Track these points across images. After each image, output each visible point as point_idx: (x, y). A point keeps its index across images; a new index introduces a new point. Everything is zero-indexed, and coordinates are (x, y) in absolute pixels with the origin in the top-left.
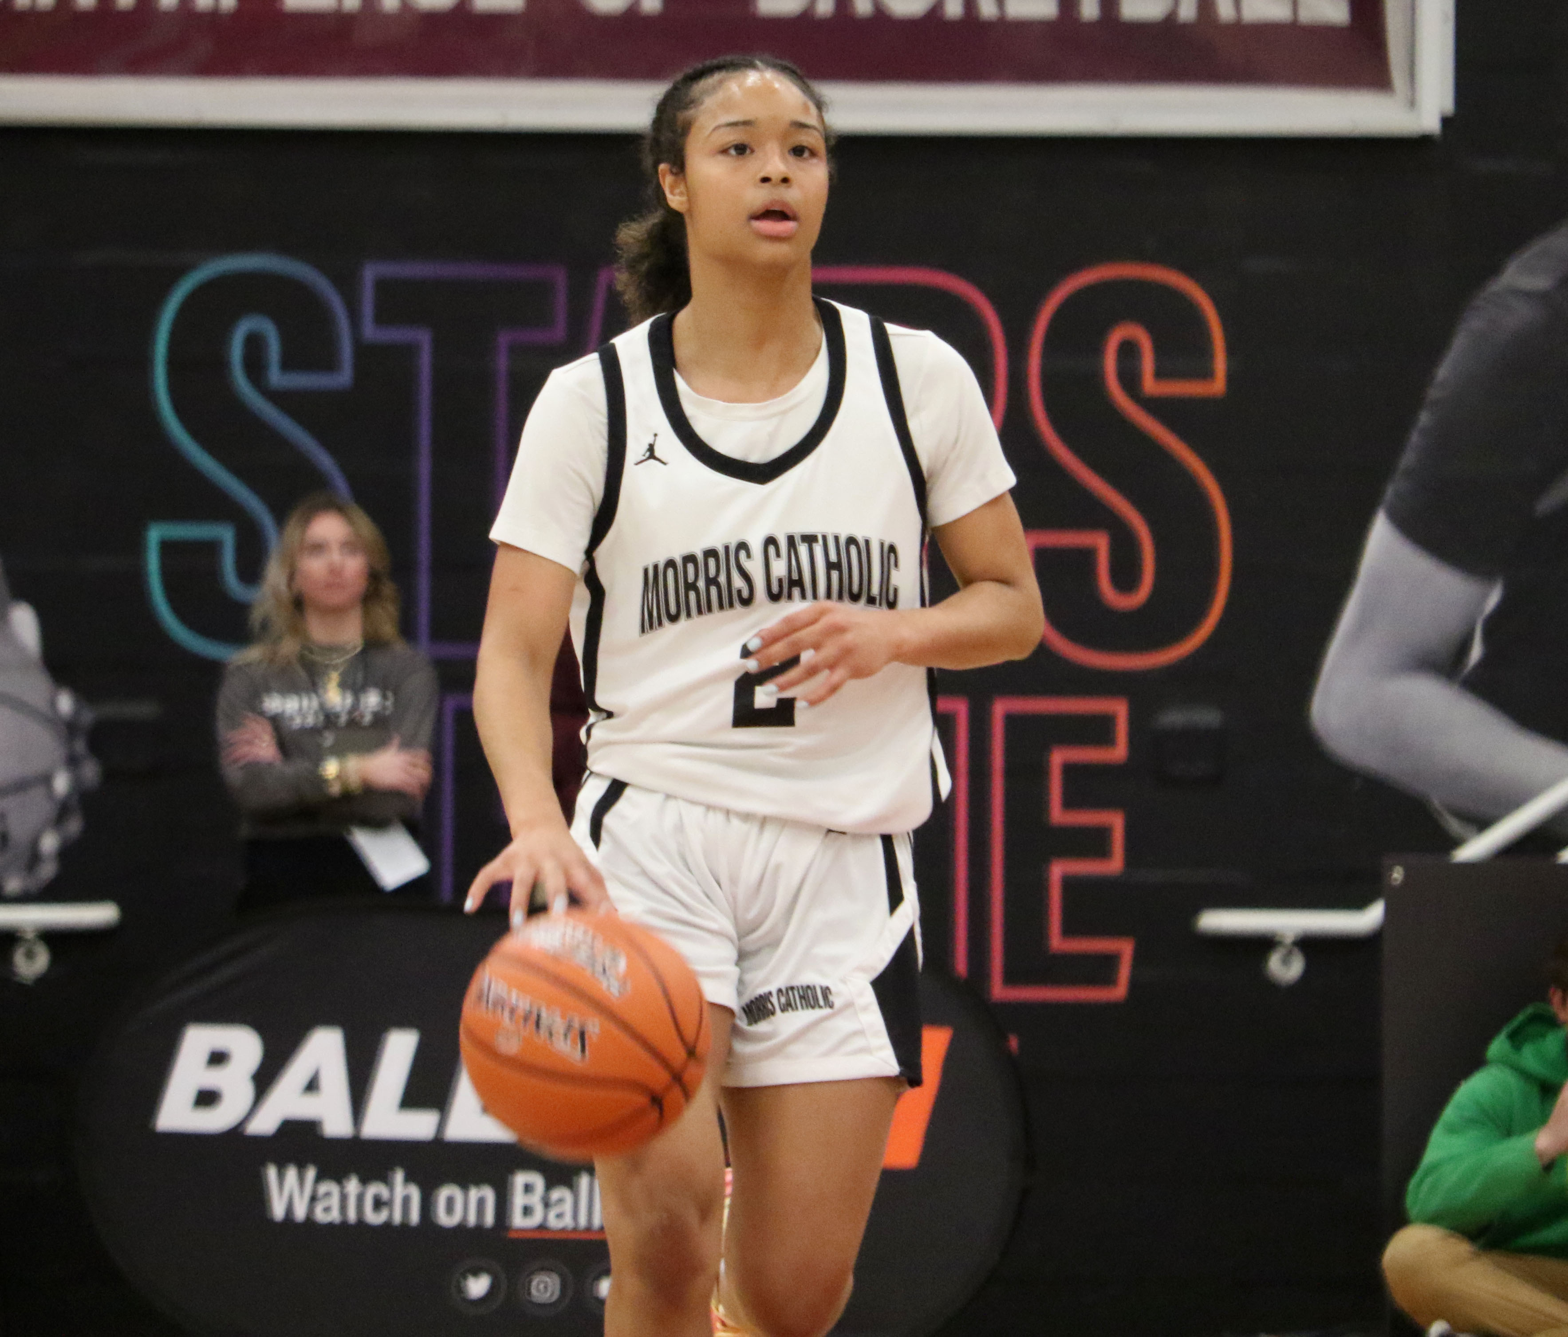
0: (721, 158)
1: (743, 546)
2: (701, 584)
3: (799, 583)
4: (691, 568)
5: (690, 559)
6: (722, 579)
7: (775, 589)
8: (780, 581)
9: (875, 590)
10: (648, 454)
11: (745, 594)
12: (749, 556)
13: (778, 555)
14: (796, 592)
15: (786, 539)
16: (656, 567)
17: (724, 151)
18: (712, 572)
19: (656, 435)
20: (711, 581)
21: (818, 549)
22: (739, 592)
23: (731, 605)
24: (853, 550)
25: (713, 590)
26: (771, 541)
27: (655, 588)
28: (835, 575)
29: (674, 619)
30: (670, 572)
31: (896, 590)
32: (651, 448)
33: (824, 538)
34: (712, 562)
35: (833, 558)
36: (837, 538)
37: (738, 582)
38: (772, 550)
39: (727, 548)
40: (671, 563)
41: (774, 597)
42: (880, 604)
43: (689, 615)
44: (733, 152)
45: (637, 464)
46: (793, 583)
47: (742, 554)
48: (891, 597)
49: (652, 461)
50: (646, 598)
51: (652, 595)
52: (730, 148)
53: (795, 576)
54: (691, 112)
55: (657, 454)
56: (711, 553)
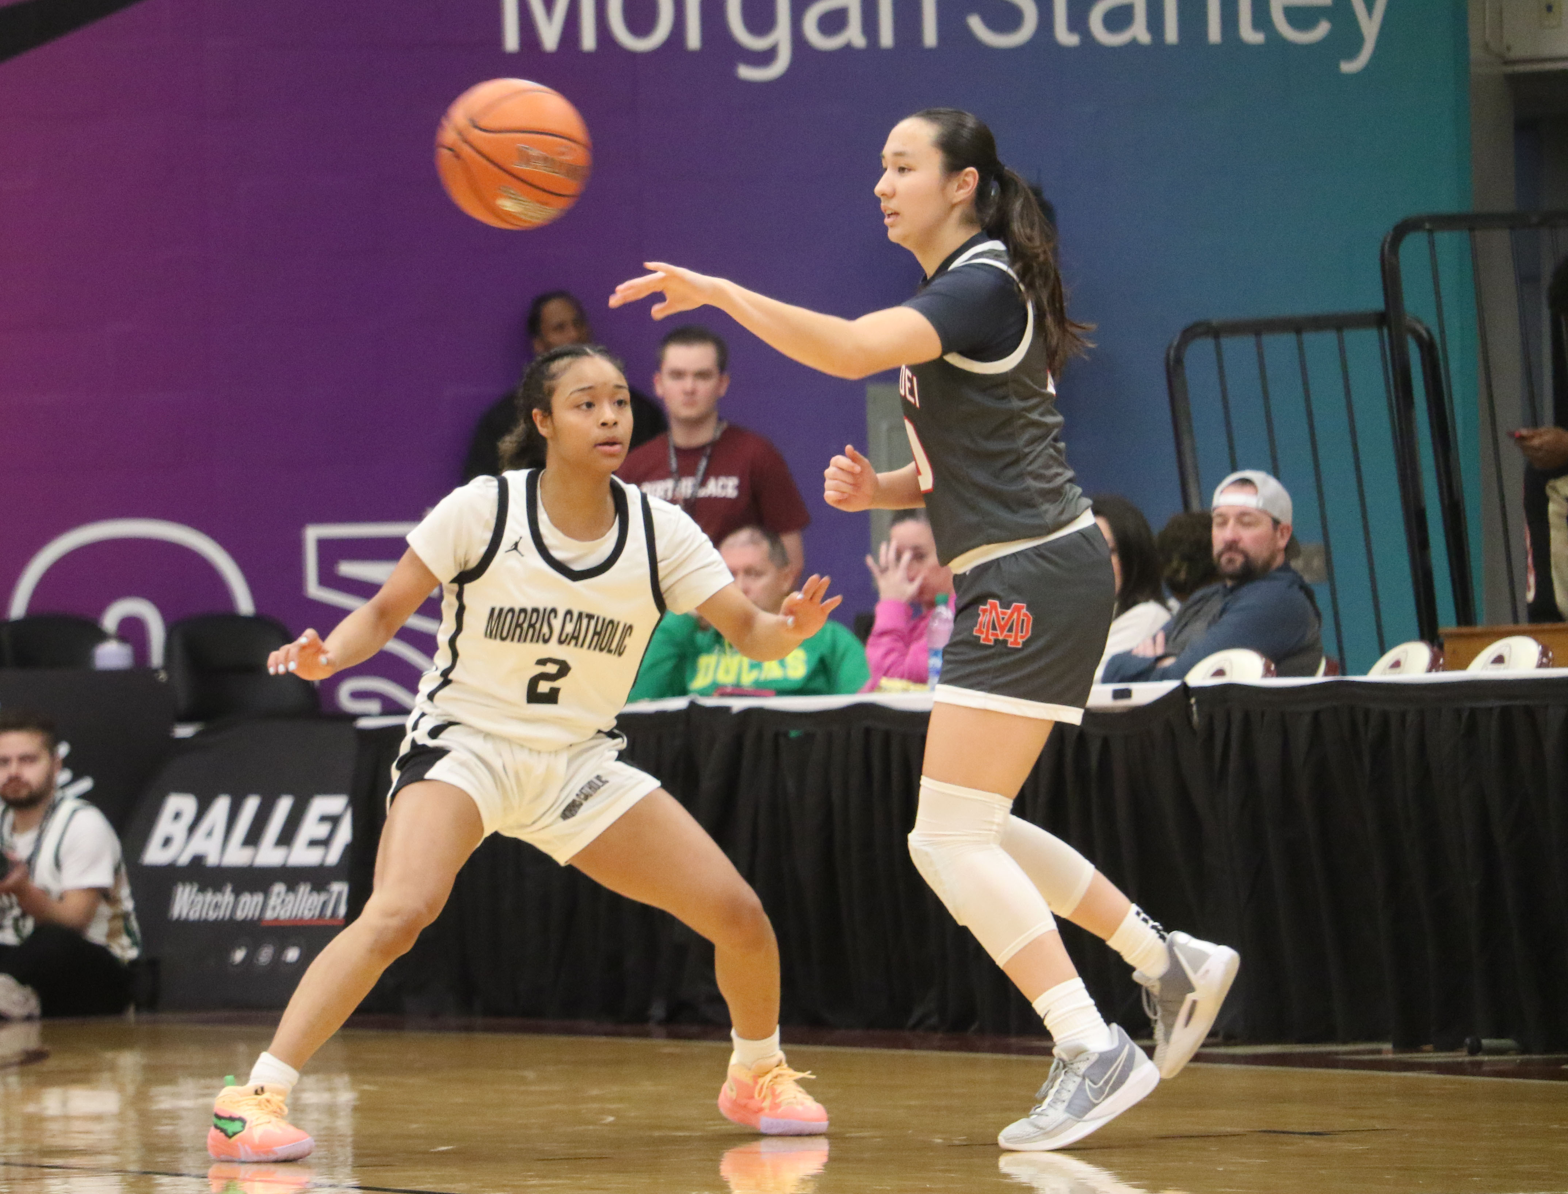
0: (576, 410)
1: (554, 611)
2: (525, 626)
3: (577, 638)
4: (522, 616)
5: (523, 611)
6: (538, 626)
7: (563, 637)
8: (567, 635)
9: (614, 646)
10: (513, 547)
11: (547, 637)
12: (555, 617)
13: (571, 620)
14: (573, 642)
15: (578, 614)
16: (501, 610)
17: (578, 407)
18: (534, 621)
19: (521, 538)
20: (531, 626)
21: (593, 623)
22: (544, 635)
23: (537, 641)
24: (610, 626)
25: (531, 631)
26: (569, 612)
27: (497, 622)
28: (596, 638)
29: (503, 639)
30: (510, 615)
31: (625, 647)
32: (516, 544)
33: (598, 619)
34: (535, 615)
35: (599, 629)
36: (604, 620)
37: (545, 629)
38: (568, 617)
39: (545, 610)
40: (512, 610)
41: (561, 642)
42: (615, 653)
43: (512, 639)
44: (584, 407)
45: (507, 552)
46: (573, 637)
47: (552, 615)
48: (621, 650)
49: (514, 552)
50: (490, 623)
51: (495, 624)
52: (582, 404)
53: (576, 634)
54: (554, 383)
55: (519, 547)
56: (535, 610)
